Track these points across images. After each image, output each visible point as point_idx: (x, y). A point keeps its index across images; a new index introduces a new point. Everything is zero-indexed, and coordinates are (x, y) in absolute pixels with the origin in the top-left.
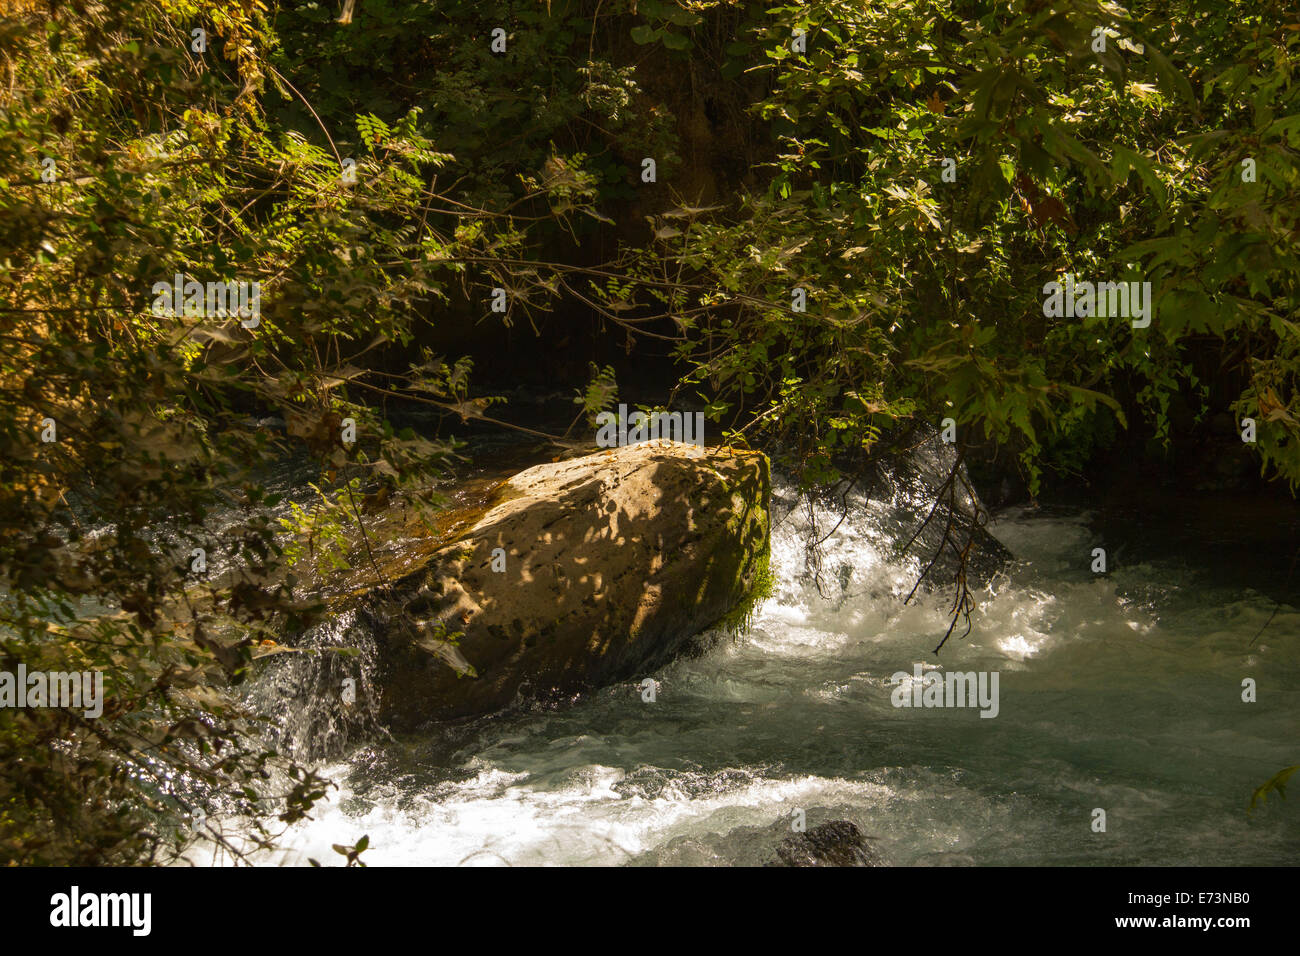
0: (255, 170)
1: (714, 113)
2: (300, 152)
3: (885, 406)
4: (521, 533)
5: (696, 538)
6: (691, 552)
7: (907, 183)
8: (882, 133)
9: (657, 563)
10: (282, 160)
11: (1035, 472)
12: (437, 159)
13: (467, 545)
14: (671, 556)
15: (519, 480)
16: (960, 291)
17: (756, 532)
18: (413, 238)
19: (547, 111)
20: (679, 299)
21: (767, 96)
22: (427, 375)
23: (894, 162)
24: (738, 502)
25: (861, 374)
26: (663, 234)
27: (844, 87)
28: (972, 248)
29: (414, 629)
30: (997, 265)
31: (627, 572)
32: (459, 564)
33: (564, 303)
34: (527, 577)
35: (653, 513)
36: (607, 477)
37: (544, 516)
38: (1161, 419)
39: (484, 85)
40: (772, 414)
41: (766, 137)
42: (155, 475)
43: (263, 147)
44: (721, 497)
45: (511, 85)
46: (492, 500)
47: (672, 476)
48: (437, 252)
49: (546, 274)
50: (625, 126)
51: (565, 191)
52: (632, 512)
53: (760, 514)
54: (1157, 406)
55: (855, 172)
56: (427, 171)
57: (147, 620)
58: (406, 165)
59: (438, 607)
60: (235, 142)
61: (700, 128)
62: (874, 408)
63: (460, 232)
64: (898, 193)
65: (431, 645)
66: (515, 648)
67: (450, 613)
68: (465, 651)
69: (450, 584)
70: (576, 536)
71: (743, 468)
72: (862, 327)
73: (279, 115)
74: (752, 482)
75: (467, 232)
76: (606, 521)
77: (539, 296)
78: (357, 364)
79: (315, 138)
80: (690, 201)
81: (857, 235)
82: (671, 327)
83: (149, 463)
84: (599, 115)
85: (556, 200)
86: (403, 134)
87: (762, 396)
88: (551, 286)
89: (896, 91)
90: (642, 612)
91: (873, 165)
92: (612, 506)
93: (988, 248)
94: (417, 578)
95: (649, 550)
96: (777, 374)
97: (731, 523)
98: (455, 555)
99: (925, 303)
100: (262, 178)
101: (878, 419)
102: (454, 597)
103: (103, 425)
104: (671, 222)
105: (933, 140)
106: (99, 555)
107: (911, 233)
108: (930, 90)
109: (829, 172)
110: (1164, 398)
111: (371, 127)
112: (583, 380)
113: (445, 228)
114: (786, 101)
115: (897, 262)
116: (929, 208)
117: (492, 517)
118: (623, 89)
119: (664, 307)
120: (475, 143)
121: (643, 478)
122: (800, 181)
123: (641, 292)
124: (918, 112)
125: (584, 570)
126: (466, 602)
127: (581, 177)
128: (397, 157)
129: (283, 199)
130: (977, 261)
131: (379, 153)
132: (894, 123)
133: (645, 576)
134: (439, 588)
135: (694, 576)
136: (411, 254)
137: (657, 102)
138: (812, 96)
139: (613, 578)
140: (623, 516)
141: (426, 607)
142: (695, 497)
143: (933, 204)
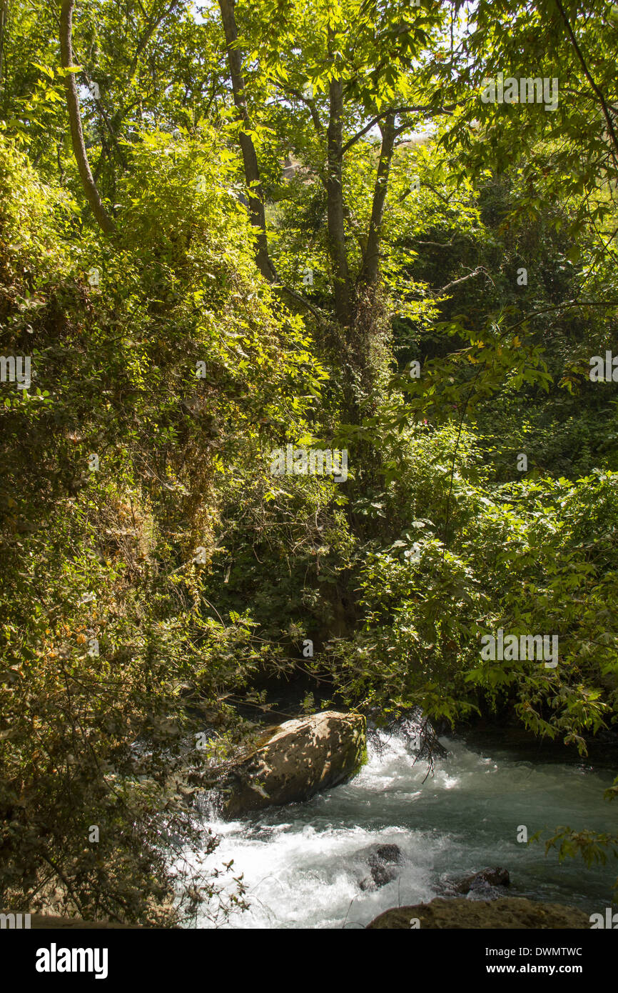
0: (198, 630)
1: (345, 603)
2: (211, 623)
3: (402, 704)
4: (284, 744)
5: (342, 745)
6: (340, 750)
7: (407, 626)
8: (398, 609)
9: (329, 754)
10: (206, 626)
11: (453, 722)
12: (255, 625)
13: (266, 748)
14: (334, 751)
15: (283, 726)
16: (426, 661)
17: (362, 743)
18: (247, 651)
19: (291, 603)
20: (334, 669)
21: (361, 598)
22: (252, 696)
23: (403, 619)
24: (355, 732)
25: (394, 693)
26: (328, 648)
27: (385, 595)
28: (429, 647)
29: (249, 777)
30: (438, 652)
31: (319, 757)
32: (264, 755)
33: (296, 671)
34: (286, 759)
35: (327, 736)
36: (312, 725)
37: (292, 738)
38: (493, 703)
39: (271, 595)
40: (366, 702)
41: (361, 611)
42: (164, 738)
43: (200, 622)
44: (350, 731)
45: (279, 595)
46: (273, 733)
47: (333, 724)
48: (254, 655)
49: (290, 661)
50: (316, 607)
51: (296, 634)
52: (321, 737)
53: (363, 736)
54: (491, 698)
55: (390, 622)
56: (251, 628)
57: (162, 784)
58: (245, 627)
59: (258, 770)
60: (191, 622)
61: (340, 607)
62: (399, 705)
63: (262, 648)
64: (404, 629)
65: (255, 787)
66: (282, 784)
67: (262, 772)
68: (266, 789)
69: (261, 762)
70: (302, 745)
71: (357, 721)
72: (394, 678)
73: (206, 613)
74: (360, 726)
75: (265, 649)
76: (312, 740)
77: (290, 668)
78: (231, 692)
79: (217, 619)
80: (337, 636)
81: (392, 643)
82: (332, 679)
83: (162, 734)
84: (308, 605)
85: (293, 637)
86: (244, 617)
87: (362, 697)
88: (292, 665)
89: (402, 596)
90: (325, 770)
91: (397, 620)
92: (314, 735)
93: (434, 647)
94: (251, 760)
95: (326, 749)
96: (367, 689)
97: (353, 740)
98: (263, 752)
99: (414, 665)
100: (200, 632)
101: (400, 708)
102: (262, 767)
103: (148, 722)
104: (330, 644)
105: (415, 611)
106: (147, 762)
107: (409, 642)
108: (413, 595)
109: (383, 622)
110: (494, 696)
111: (233, 615)
112: (303, 697)
113: (257, 646)
114: (367, 600)
115: (405, 652)
116: (415, 634)
117: (275, 738)
118: (315, 596)
119: (328, 672)
120: (268, 614)
121: (324, 725)
122: (373, 625)
123: (321, 667)
124: (410, 602)
125: (305, 757)
126: (266, 768)
127: (301, 629)
128: (241, 624)
129: (206, 639)
130: (431, 651)
131: (237, 623)
132: (402, 606)
133: (325, 758)
134: (257, 763)
135: (342, 758)
136: (247, 656)
137: (326, 600)
138: (376, 598)
139: (315, 759)
140: (318, 738)
141: (254, 770)
142: (341, 731)
143: (416, 633)
